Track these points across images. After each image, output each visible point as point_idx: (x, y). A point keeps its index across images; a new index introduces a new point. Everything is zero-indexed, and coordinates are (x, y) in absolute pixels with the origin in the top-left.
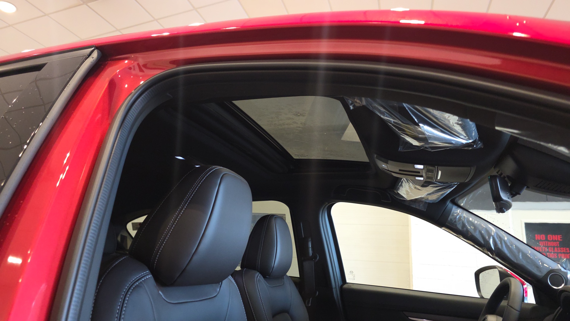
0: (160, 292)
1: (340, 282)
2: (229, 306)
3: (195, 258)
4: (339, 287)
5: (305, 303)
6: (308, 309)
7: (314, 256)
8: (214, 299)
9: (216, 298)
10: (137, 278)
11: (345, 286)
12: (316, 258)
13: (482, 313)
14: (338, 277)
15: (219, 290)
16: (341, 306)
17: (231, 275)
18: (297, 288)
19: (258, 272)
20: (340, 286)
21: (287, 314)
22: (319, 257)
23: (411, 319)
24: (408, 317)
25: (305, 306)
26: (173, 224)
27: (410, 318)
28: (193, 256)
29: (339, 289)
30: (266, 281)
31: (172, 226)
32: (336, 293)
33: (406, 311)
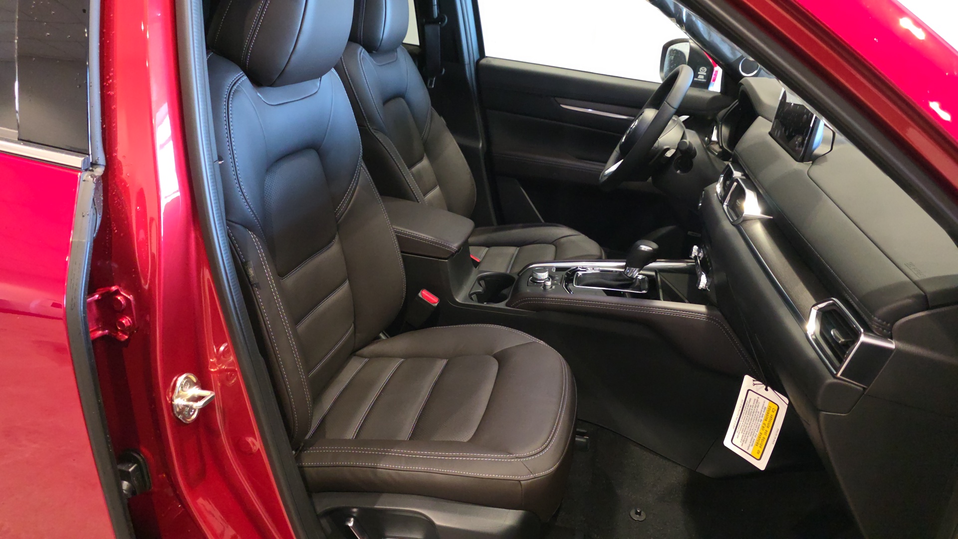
0: (259, 94)
1: (476, 56)
2: (333, 104)
3: (293, 58)
4: (474, 64)
5: (426, 83)
6: (431, 92)
7: (441, 19)
8: (315, 96)
9: (317, 95)
10: (233, 81)
11: (483, 61)
12: (442, 20)
13: (646, 103)
14: (474, 51)
15: (319, 84)
16: (475, 88)
17: (334, 68)
18: (415, 62)
19: (361, 45)
20: (475, 61)
21: (402, 100)
22: (448, 20)
23: (563, 108)
24: (560, 104)
25: (427, 88)
26: (261, 15)
27: (561, 105)
28: (291, 55)
29: (474, 66)
30: (373, 57)
31: (260, 17)
32: (470, 71)
33: (558, 97)
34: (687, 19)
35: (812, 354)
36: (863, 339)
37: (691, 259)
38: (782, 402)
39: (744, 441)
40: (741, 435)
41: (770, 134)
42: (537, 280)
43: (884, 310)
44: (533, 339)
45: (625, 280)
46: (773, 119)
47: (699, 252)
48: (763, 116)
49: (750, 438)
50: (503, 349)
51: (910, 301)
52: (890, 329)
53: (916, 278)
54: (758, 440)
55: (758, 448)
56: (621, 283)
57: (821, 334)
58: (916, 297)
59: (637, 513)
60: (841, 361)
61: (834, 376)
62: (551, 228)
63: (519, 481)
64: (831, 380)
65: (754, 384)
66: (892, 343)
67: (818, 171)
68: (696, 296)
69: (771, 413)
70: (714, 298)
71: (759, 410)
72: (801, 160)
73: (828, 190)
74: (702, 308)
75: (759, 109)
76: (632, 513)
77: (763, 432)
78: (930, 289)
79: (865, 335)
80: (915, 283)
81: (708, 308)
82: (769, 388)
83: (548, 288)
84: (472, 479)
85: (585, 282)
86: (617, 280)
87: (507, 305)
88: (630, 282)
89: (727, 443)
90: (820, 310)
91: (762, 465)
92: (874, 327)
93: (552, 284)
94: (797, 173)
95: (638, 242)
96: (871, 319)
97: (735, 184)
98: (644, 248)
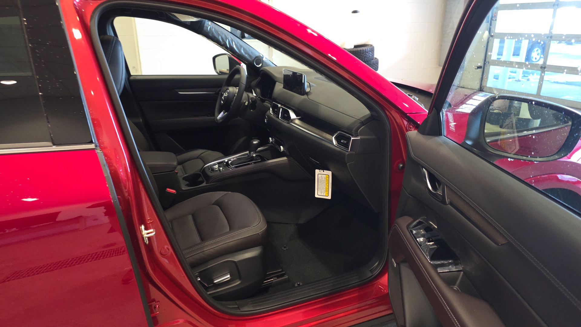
16: (131, 92)
20: (127, 78)
23: (180, 94)
24: (178, 92)
29: (128, 81)
33: (176, 89)
34: (229, 46)
35: (339, 149)
36: (352, 138)
37: (270, 143)
38: (330, 173)
39: (321, 192)
40: (320, 191)
41: (283, 88)
42: (214, 169)
43: (354, 129)
44: (227, 192)
45: (250, 158)
46: (283, 82)
47: (272, 139)
48: (278, 82)
49: (323, 190)
50: (216, 199)
51: (359, 124)
52: (357, 134)
53: (358, 118)
54: (326, 190)
55: (327, 192)
56: (249, 160)
57: (338, 143)
58: (360, 123)
59: (285, 247)
60: (348, 148)
61: (348, 152)
62: (194, 151)
63: (258, 234)
64: (347, 153)
65: (320, 171)
66: (359, 137)
67: (311, 97)
68: (281, 155)
69: (327, 178)
70: (288, 153)
71: (323, 180)
72: (303, 95)
73: (319, 102)
74: (285, 158)
75: (276, 80)
76: (283, 248)
77: (327, 186)
78: (363, 120)
79: (352, 137)
80: (358, 119)
81: (287, 157)
82: (324, 171)
83: (221, 170)
84: (243, 239)
85: (236, 163)
86: (248, 159)
87: (206, 183)
88: (252, 159)
89: (316, 196)
90: (335, 137)
91: (329, 197)
92: (353, 134)
93: (223, 169)
94: (305, 99)
95: (251, 141)
96: (352, 132)
97: (281, 109)
98: (255, 142)
